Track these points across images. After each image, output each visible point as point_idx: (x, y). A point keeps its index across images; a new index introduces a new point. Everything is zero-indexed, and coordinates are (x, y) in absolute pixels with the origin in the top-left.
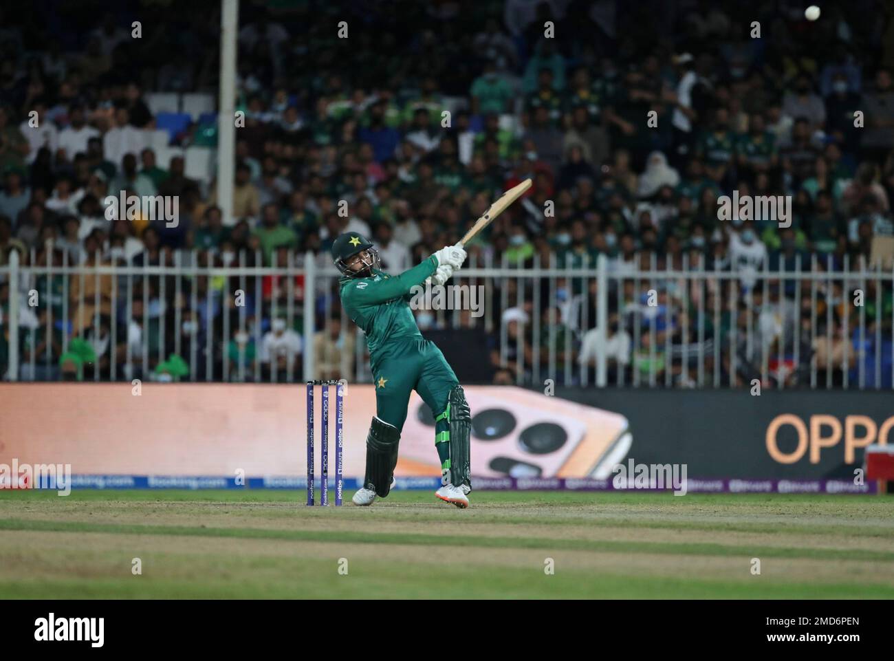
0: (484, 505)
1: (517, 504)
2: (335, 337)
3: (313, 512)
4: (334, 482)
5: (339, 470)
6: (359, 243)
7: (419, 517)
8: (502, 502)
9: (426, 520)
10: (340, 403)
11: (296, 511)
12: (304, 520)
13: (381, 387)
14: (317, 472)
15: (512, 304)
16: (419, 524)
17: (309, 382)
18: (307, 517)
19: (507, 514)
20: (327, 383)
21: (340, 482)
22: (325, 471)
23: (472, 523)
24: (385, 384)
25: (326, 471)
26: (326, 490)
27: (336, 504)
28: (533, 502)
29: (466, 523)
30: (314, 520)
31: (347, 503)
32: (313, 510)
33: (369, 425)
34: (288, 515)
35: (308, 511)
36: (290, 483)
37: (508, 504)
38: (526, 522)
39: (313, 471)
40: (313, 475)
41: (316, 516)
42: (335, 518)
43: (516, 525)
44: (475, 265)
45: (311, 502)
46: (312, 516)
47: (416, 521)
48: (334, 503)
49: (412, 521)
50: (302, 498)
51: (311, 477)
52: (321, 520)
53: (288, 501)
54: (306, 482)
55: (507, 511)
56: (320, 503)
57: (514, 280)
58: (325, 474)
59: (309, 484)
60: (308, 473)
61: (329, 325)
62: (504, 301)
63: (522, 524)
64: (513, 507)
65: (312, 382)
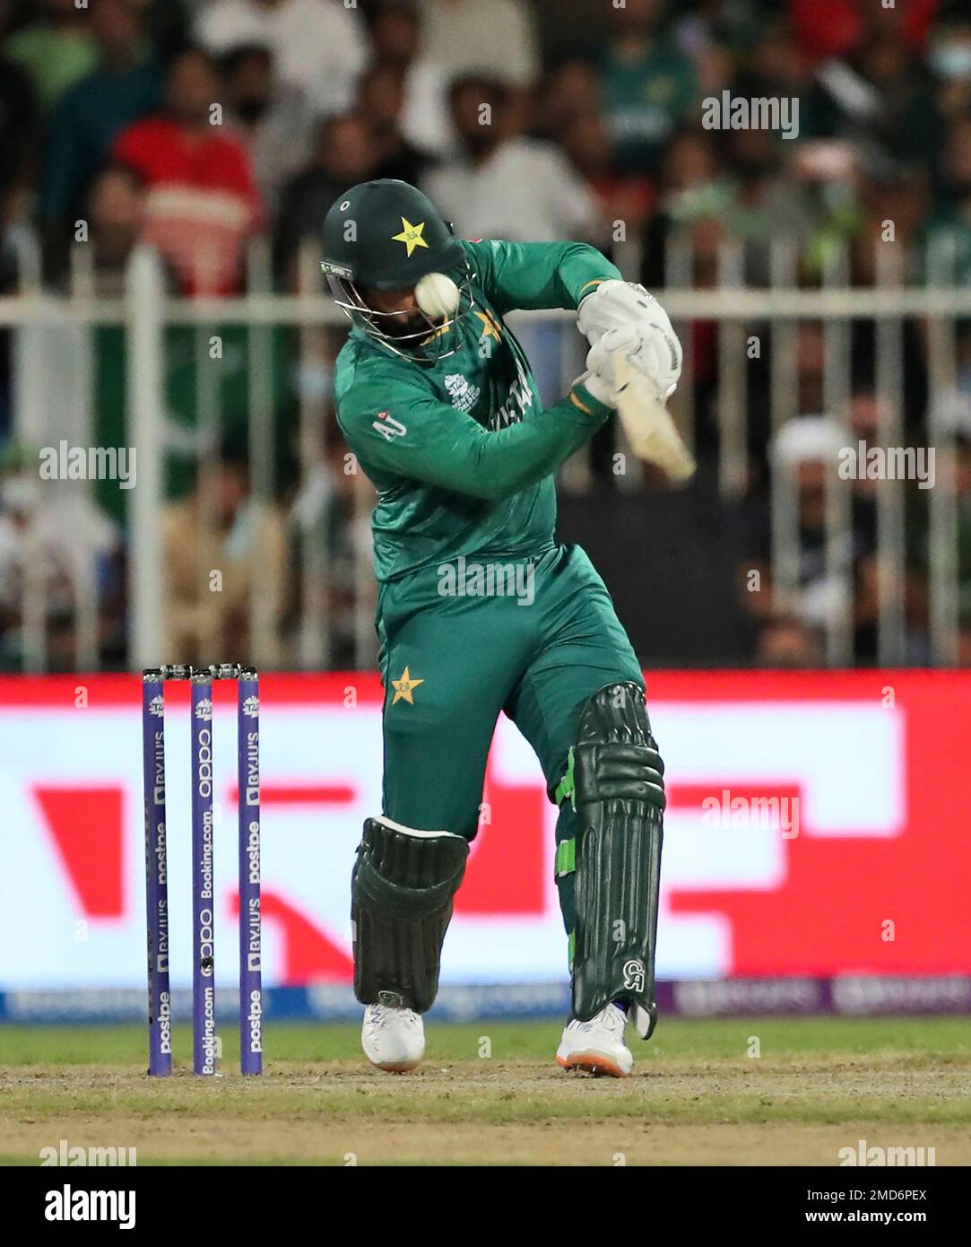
0: (726, 1065)
1: (837, 1059)
2: (226, 521)
3: (170, 1095)
4: (236, 1000)
5: (251, 957)
6: (423, 243)
7: (515, 1106)
8: (788, 1052)
9: (541, 1116)
10: (250, 738)
11: (114, 1095)
12: (138, 1123)
13: (402, 700)
14: (181, 969)
15: (811, 404)
16: (515, 1129)
17: (149, 672)
18: (148, 1112)
19: (803, 1094)
20: (207, 673)
21: (255, 996)
22: (203, 961)
23: (689, 1123)
24: (414, 691)
25: (209, 962)
26: (209, 1024)
27: (244, 1070)
28: (888, 1054)
29: (669, 1125)
30: (170, 1122)
31: (280, 1066)
32: (170, 1090)
33: (357, 838)
34: (85, 1110)
35: (151, 1093)
36: (93, 1004)
37: (808, 1059)
38: (866, 1117)
39: (165, 963)
40: (166, 974)
41: (181, 1110)
42: (241, 1114)
43: (832, 1128)
44: (689, 276)
45: (159, 1065)
46: (165, 1111)
47: (506, 1121)
48: (238, 1065)
49: (493, 1122)
50: (132, 1047)
51: (160, 980)
52: (194, 1123)
53: (87, 1061)
54: (144, 1004)
55: (803, 1081)
56: (191, 1066)
57: (813, 327)
58: (205, 972)
59: (155, 1005)
60: (151, 969)
61: (212, 488)
62: (783, 393)
63: (851, 1124)
64: (824, 1070)
65: (158, 672)
